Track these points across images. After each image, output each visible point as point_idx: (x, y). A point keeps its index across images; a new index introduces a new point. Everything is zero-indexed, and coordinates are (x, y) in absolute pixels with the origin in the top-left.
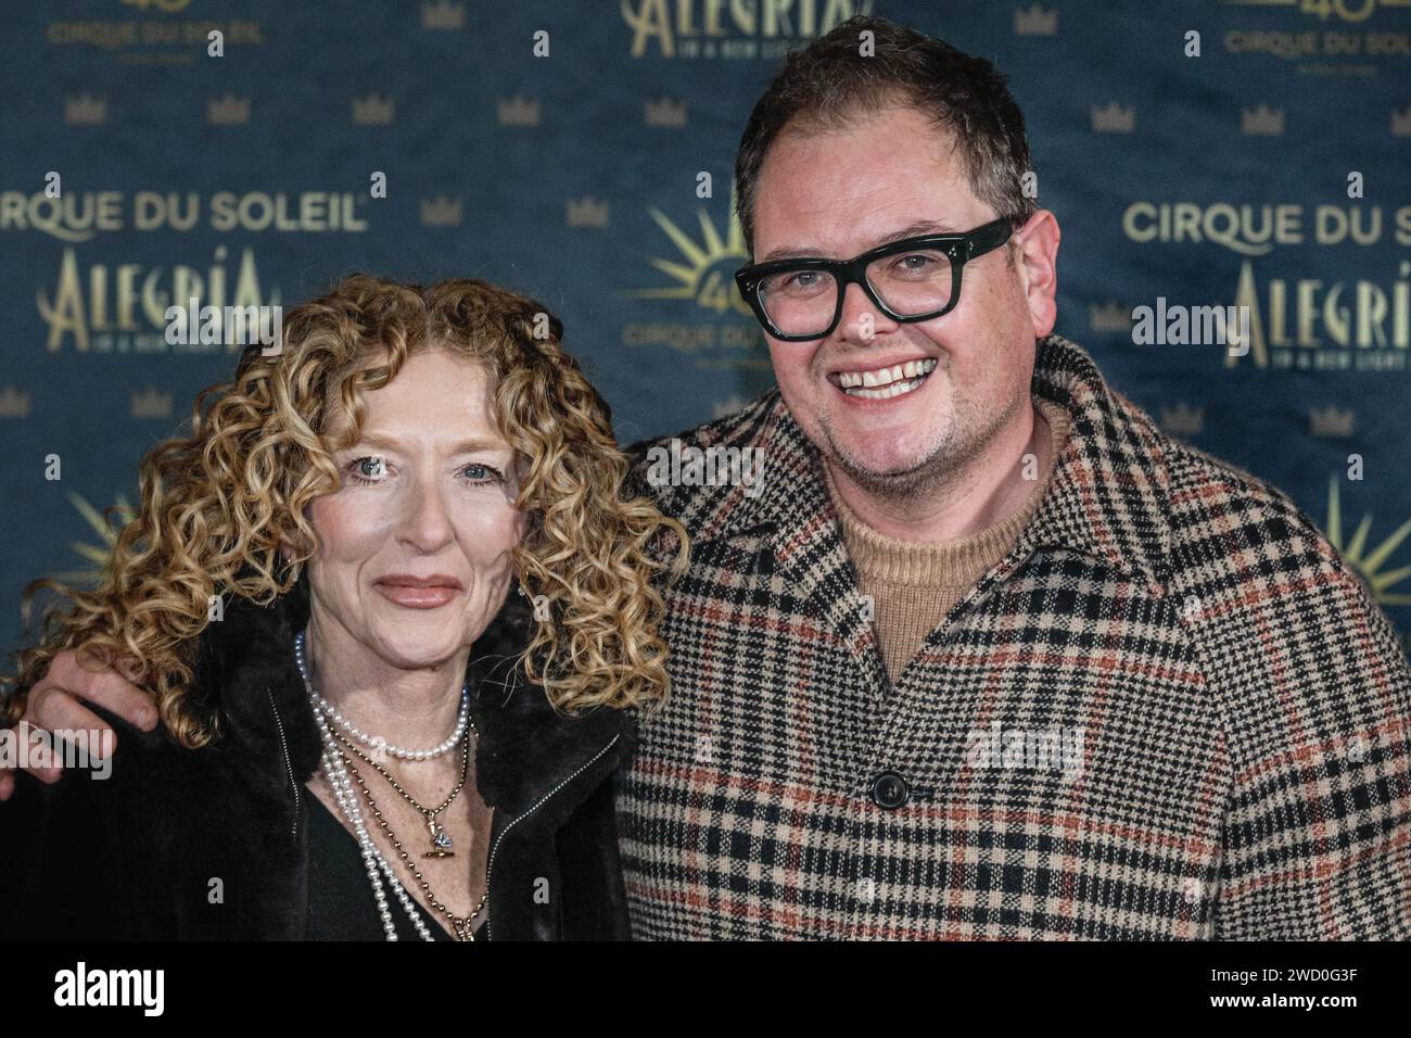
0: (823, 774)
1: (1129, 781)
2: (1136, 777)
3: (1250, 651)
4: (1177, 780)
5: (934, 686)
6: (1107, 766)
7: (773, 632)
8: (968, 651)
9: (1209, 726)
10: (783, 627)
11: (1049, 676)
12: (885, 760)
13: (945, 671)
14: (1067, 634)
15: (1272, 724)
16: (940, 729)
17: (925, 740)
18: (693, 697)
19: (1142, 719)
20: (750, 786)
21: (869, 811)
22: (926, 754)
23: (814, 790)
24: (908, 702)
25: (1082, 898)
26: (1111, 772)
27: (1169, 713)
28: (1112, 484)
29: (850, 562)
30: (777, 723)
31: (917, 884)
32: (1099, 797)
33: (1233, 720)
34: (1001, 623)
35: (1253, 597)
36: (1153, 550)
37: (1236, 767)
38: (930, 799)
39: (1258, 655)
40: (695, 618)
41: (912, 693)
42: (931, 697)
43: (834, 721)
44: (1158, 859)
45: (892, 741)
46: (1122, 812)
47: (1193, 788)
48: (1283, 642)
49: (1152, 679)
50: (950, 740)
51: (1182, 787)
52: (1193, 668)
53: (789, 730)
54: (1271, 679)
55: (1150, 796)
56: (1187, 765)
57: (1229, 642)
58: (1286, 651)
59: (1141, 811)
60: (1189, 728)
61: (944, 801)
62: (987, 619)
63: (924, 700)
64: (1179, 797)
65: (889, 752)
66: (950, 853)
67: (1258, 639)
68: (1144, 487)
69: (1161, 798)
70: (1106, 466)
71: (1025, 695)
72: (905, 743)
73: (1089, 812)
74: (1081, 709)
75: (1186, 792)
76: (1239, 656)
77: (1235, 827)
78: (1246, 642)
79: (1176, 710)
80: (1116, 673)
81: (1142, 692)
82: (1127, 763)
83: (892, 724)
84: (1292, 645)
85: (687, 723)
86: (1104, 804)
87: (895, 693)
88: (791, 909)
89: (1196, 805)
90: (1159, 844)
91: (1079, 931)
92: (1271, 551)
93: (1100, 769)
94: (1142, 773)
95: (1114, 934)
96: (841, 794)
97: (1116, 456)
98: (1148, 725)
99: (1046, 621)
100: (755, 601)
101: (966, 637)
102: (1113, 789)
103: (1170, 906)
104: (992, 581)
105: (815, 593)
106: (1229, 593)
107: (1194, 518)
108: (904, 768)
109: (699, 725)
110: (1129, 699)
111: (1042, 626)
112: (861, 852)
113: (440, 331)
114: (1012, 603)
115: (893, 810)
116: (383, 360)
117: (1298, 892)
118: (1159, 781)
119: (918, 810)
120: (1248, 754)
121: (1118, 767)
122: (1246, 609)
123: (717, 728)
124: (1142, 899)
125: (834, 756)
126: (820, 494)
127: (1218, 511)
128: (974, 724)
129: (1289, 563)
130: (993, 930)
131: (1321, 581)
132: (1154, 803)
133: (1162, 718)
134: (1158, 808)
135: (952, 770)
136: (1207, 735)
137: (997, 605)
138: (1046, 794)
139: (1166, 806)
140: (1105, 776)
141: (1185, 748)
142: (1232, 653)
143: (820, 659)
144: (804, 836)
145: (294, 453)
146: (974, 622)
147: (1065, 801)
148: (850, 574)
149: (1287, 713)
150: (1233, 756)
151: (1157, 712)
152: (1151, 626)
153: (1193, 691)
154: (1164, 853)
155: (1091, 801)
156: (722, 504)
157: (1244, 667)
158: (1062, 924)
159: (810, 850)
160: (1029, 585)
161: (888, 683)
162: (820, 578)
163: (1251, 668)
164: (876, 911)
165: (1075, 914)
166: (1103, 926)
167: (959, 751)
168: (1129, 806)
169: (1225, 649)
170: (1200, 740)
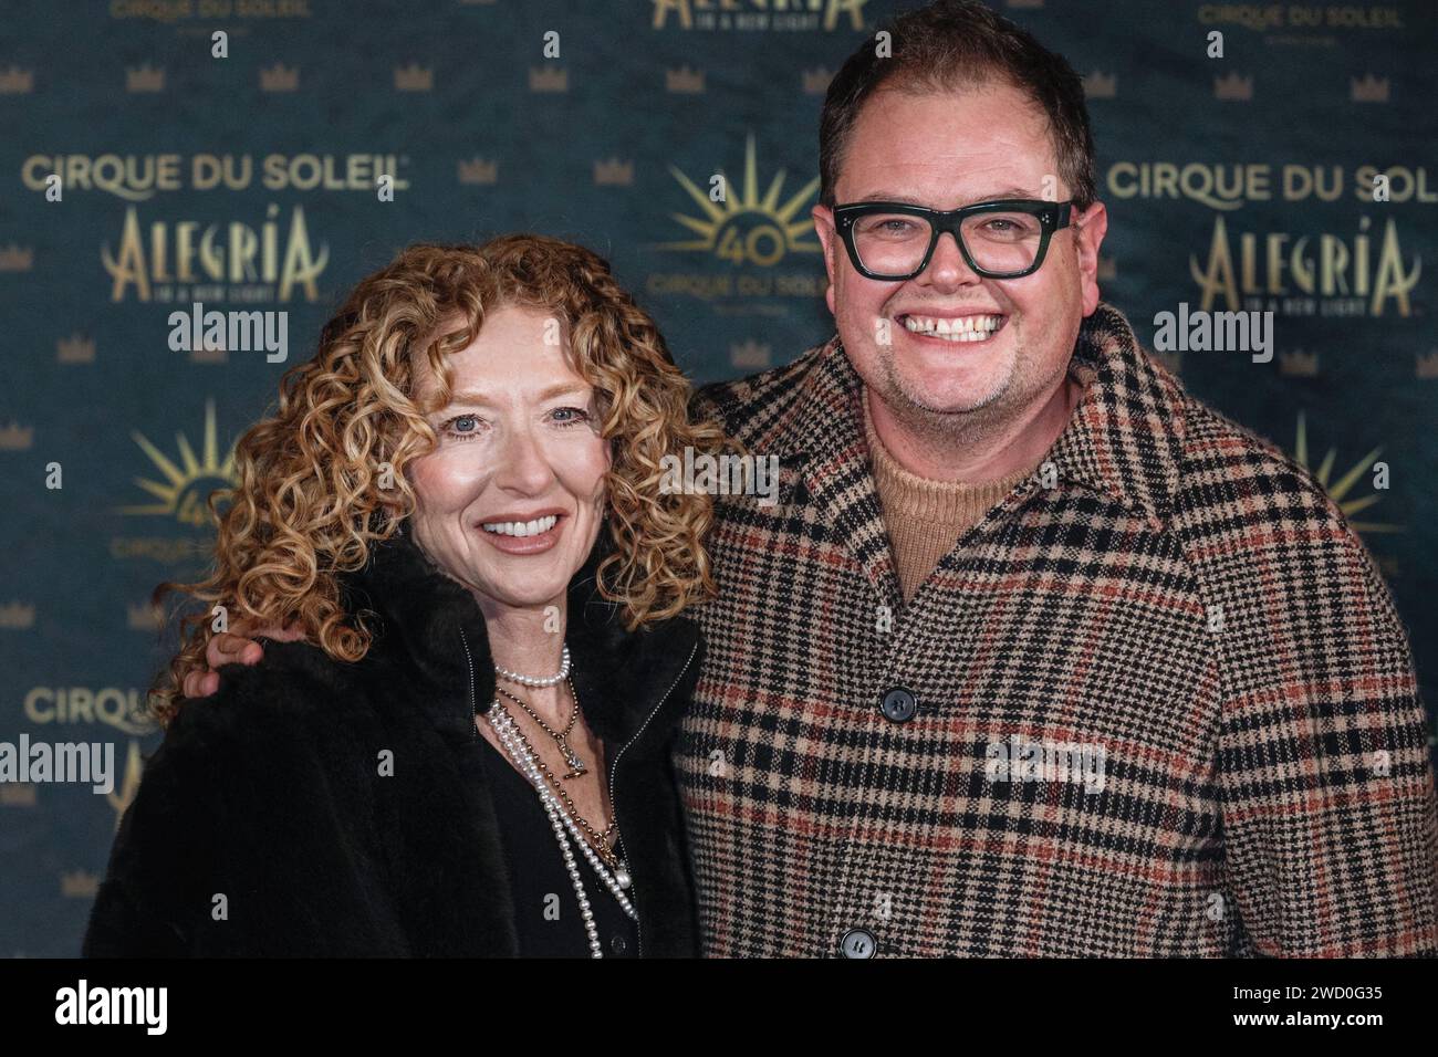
0: (840, 691)
1: (1120, 697)
2: (1127, 693)
3: (1250, 590)
4: (1169, 699)
5: (946, 609)
6: (1099, 683)
7: (803, 559)
8: (982, 578)
9: (1204, 653)
10: (813, 554)
11: (1053, 601)
12: (896, 675)
13: (958, 595)
14: (1075, 564)
15: (1266, 660)
16: (948, 648)
17: (934, 657)
18: (731, 618)
19: (1139, 641)
20: (774, 702)
21: (877, 722)
22: (934, 671)
23: (831, 705)
24: (920, 622)
25: (1067, 805)
26: (1103, 689)
27: (1165, 638)
28: (1126, 428)
29: (876, 494)
30: (802, 643)
31: (915, 792)
32: (1090, 712)
33: (1226, 651)
34: (1016, 554)
35: (1258, 539)
36: (1158, 490)
37: (1225, 695)
38: (935, 714)
39: (1256, 594)
40: (737, 545)
41: (924, 614)
42: (943, 619)
43: (854, 641)
44: (1145, 771)
45: (902, 657)
46: (1111, 726)
47: (1184, 709)
48: (1282, 585)
49: (1152, 606)
50: (956, 659)
51: (1173, 706)
52: (1193, 598)
53: (813, 650)
54: (1267, 618)
55: (1140, 712)
56: (1179, 686)
57: (1230, 579)
58: (1283, 595)
59: (1129, 725)
60: (1185, 653)
61: (947, 715)
62: (1003, 550)
63: (936, 621)
64: (1169, 715)
65: (900, 667)
66: (946, 763)
67: (1258, 579)
68: (1159, 434)
69: (1151, 715)
70: (1122, 412)
71: (1028, 618)
72: (915, 660)
73: (1079, 725)
74: (1079, 631)
75: (1177, 712)
76: (1239, 592)
77: (1228, 751)
78: (1247, 580)
79: (1173, 635)
80: (1117, 599)
81: (1141, 618)
82: (1119, 681)
83: (904, 642)
84: (1290, 589)
85: (725, 643)
86: (1094, 718)
87: (907, 614)
88: (804, 817)
89: (1184, 724)
90: (1147, 757)
91: (1063, 836)
92: (1281, 500)
93: (1091, 686)
94: (1134, 690)
95: (1097, 839)
96: (856, 710)
97: (1134, 405)
98: (1144, 647)
99: (1056, 552)
100: (790, 530)
101: (981, 565)
102: (1104, 705)
103: (1155, 815)
104: (999, 510)
105: (837, 521)
106: (1236, 533)
107: (1209, 465)
108: (912, 684)
109: (734, 644)
110: (1128, 624)
111: (1052, 556)
112: (865, 761)
113: (510, 289)
114: (1027, 536)
115: (900, 724)
116: (461, 323)
117: (1287, 826)
118: (1150, 699)
119: (924, 724)
120: (1240, 684)
121: (1111, 685)
122: (1251, 549)
123: (749, 648)
124: (1128, 807)
125: (851, 674)
126: (854, 430)
127: (1233, 461)
128: (978, 645)
129: (1298, 513)
130: (981, 835)
131: (1325, 534)
132: (1143, 718)
133: (1158, 641)
134: (1148, 725)
135: (957, 686)
136: (1200, 662)
137: (1013, 538)
138: (1038, 709)
139: (1155, 722)
140: (1096, 692)
141: (1178, 671)
142: (1232, 589)
143: (845, 585)
144: (820, 750)
145: (387, 420)
146: (990, 552)
147: (1056, 716)
148: (874, 506)
149: (1279, 651)
150: (1224, 684)
151: (1154, 635)
152: (1155, 559)
153: (1191, 619)
154: (1151, 765)
155: (1082, 715)
156: (767, 435)
157: (1241, 602)
158: (1047, 829)
159: (825, 761)
160: (1045, 519)
161: (902, 605)
162: (844, 506)
163: (1247, 606)
164: (874, 816)
165: (1060, 821)
166: (1087, 831)
167: (964, 668)
168: (1119, 722)
169: (1226, 585)
170: (1194, 665)
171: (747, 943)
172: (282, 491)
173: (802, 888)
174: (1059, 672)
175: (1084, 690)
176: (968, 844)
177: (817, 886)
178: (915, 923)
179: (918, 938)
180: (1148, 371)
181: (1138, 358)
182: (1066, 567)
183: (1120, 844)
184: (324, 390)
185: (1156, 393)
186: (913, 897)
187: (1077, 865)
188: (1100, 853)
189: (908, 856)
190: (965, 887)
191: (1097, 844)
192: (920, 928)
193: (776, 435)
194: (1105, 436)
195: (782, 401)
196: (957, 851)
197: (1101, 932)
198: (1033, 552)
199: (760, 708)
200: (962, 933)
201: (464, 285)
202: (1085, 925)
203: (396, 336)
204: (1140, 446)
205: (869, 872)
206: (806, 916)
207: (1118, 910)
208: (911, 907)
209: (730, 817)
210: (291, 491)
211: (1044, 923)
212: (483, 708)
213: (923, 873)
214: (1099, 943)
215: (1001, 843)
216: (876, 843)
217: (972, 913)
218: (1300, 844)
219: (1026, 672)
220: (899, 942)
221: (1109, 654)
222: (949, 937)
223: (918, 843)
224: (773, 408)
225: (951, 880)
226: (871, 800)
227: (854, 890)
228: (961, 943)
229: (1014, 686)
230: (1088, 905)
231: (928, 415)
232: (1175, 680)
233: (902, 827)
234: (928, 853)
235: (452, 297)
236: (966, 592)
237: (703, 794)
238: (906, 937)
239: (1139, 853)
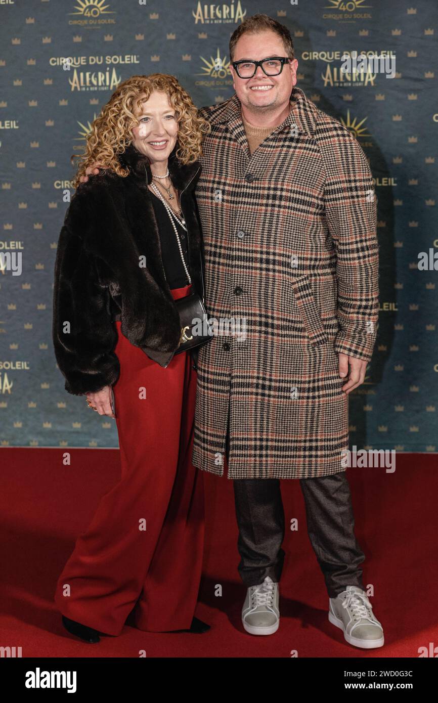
0: (236, 175)
1: (302, 177)
3: (332, 153)
4: (313, 177)
5: (261, 156)
6: (297, 173)
7: (227, 145)
8: (269, 149)
9: (322, 167)
10: (229, 144)
11: (286, 155)
12: (249, 172)
13: (264, 153)
14: (291, 146)
15: (336, 169)
16: (261, 165)
17: (258, 167)
18: (210, 159)
21: (245, 182)
22: (258, 170)
23: (234, 179)
24: (255, 159)
25: (290, 201)
26: (298, 175)
27: (312, 163)
28: (303, 115)
29: (244, 130)
30: (226, 165)
31: (254, 198)
32: (295, 180)
33: (327, 167)
34: (277, 144)
35: (334, 141)
36: (311, 129)
37: (326, 177)
38: (258, 180)
39: (334, 154)
40: (211, 143)
41: (256, 157)
42: (260, 159)
43: (239, 164)
44: (308, 194)
45: (251, 167)
46: (300, 183)
47: (317, 180)
48: (340, 152)
49: (309, 156)
50: (263, 168)
52: (319, 154)
53: (229, 166)
54: (336, 160)
55: (306, 180)
56: (316, 175)
57: (328, 150)
59: (304, 183)
60: (317, 167)
61: (261, 181)
62: (274, 143)
63: (258, 159)
64: (313, 181)
65: (250, 170)
66: (261, 192)
67: (334, 151)
68: (311, 116)
69: (309, 181)
70: (302, 111)
71: (280, 158)
72: (253, 168)
73: (292, 183)
74: (292, 161)
75: (315, 180)
76: (330, 153)
77: (327, 190)
78: (331, 151)
79: (314, 163)
80: (301, 154)
81: (307, 158)
82: (302, 173)
83: (251, 164)
84: (341, 153)
85: (208, 165)
87: (252, 157)
88: (228, 205)
89: (317, 183)
90: (308, 190)
91: (289, 208)
92: (340, 132)
93: (295, 174)
94: (305, 175)
95: (296, 209)
96: (239, 180)
97: (305, 110)
98: (307, 165)
99: (287, 143)
100: (224, 139)
101: (269, 146)
102: (298, 178)
103: (310, 204)
104: (274, 133)
105: (236, 136)
106: (329, 139)
107: (322, 124)
108: (253, 173)
109: (210, 165)
110: (304, 160)
111: (286, 144)
112: (242, 191)
113: (156, 87)
114: (280, 140)
115: (250, 183)
116: (145, 96)
117: (342, 208)
118: (309, 177)
119: (256, 183)
120: (330, 175)
121: (300, 174)
122: (333, 143)
123: (214, 166)
124: (304, 202)
125: (238, 171)
126: (240, 115)
127: (328, 123)
128: (268, 164)
129: (344, 136)
130: (269, 208)
131: (350, 140)
132: (307, 182)
133: (311, 164)
134: (308, 183)
135: (263, 174)
136: (321, 169)
137: (276, 140)
138: (283, 179)
139: (310, 182)
140: (296, 175)
141: (316, 171)
142: (328, 152)
143: (237, 151)
144: (231, 189)
145: (127, 119)
146: (271, 143)
147: (287, 181)
148: (244, 133)
149: (339, 167)
150: (326, 174)
151: (310, 163)
152: (310, 145)
153: (318, 159)
154: (309, 193)
155: (293, 181)
156: (219, 117)
157: (330, 156)
158: (285, 207)
159: (232, 192)
160: (284, 136)
161: (250, 155)
162: (237, 132)
163: (332, 156)
164: (244, 204)
165: (288, 205)
166: (294, 208)
167: (265, 170)
168: (301, 182)
169: (327, 151)
170: (319, 170)
171: (214, 234)
172: (104, 135)
173: (227, 221)
174: (288, 171)
175: (293, 175)
176: (266, 210)
177: (231, 221)
178: (254, 229)
179: (255, 232)
180: (308, 102)
181: (306, 100)
182: (289, 147)
183: (302, 211)
184: (113, 112)
185: (310, 107)
186: (254, 223)
187: (292, 215)
188: (297, 213)
189: (252, 213)
190: (266, 220)
191: (296, 211)
192: (255, 230)
193: (221, 117)
194: (298, 117)
195: (222, 109)
196: (264, 212)
197: (297, 231)
198: (281, 143)
199: (217, 179)
200: (265, 231)
201: (145, 87)
202: (294, 229)
203: (130, 99)
204: (307, 119)
205: (243, 217)
206: (228, 227)
207: (301, 226)
208: (253, 225)
209: (210, 205)
210: (105, 135)
211: (284, 229)
212: (149, 183)
213: (256, 217)
214: (297, 234)
215: (274, 210)
216: (245, 210)
217: (267, 227)
218: (345, 212)
219: (280, 171)
220: (250, 233)
221: (299, 167)
222: (262, 232)
223: (255, 210)
224: (220, 111)
225: (262, 219)
226: (243, 200)
227: (240, 221)
228: (265, 234)
229: (277, 174)
230: (294, 225)
231: (258, 108)
232: (315, 173)
233: (251, 207)
234: (257, 213)
235: (142, 90)
236: (265, 152)
237: (203, 200)
238: (252, 232)
239: (306, 213)
